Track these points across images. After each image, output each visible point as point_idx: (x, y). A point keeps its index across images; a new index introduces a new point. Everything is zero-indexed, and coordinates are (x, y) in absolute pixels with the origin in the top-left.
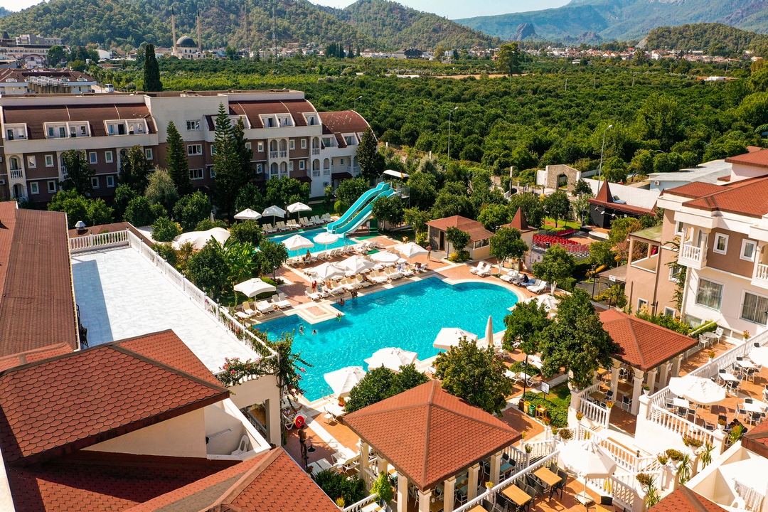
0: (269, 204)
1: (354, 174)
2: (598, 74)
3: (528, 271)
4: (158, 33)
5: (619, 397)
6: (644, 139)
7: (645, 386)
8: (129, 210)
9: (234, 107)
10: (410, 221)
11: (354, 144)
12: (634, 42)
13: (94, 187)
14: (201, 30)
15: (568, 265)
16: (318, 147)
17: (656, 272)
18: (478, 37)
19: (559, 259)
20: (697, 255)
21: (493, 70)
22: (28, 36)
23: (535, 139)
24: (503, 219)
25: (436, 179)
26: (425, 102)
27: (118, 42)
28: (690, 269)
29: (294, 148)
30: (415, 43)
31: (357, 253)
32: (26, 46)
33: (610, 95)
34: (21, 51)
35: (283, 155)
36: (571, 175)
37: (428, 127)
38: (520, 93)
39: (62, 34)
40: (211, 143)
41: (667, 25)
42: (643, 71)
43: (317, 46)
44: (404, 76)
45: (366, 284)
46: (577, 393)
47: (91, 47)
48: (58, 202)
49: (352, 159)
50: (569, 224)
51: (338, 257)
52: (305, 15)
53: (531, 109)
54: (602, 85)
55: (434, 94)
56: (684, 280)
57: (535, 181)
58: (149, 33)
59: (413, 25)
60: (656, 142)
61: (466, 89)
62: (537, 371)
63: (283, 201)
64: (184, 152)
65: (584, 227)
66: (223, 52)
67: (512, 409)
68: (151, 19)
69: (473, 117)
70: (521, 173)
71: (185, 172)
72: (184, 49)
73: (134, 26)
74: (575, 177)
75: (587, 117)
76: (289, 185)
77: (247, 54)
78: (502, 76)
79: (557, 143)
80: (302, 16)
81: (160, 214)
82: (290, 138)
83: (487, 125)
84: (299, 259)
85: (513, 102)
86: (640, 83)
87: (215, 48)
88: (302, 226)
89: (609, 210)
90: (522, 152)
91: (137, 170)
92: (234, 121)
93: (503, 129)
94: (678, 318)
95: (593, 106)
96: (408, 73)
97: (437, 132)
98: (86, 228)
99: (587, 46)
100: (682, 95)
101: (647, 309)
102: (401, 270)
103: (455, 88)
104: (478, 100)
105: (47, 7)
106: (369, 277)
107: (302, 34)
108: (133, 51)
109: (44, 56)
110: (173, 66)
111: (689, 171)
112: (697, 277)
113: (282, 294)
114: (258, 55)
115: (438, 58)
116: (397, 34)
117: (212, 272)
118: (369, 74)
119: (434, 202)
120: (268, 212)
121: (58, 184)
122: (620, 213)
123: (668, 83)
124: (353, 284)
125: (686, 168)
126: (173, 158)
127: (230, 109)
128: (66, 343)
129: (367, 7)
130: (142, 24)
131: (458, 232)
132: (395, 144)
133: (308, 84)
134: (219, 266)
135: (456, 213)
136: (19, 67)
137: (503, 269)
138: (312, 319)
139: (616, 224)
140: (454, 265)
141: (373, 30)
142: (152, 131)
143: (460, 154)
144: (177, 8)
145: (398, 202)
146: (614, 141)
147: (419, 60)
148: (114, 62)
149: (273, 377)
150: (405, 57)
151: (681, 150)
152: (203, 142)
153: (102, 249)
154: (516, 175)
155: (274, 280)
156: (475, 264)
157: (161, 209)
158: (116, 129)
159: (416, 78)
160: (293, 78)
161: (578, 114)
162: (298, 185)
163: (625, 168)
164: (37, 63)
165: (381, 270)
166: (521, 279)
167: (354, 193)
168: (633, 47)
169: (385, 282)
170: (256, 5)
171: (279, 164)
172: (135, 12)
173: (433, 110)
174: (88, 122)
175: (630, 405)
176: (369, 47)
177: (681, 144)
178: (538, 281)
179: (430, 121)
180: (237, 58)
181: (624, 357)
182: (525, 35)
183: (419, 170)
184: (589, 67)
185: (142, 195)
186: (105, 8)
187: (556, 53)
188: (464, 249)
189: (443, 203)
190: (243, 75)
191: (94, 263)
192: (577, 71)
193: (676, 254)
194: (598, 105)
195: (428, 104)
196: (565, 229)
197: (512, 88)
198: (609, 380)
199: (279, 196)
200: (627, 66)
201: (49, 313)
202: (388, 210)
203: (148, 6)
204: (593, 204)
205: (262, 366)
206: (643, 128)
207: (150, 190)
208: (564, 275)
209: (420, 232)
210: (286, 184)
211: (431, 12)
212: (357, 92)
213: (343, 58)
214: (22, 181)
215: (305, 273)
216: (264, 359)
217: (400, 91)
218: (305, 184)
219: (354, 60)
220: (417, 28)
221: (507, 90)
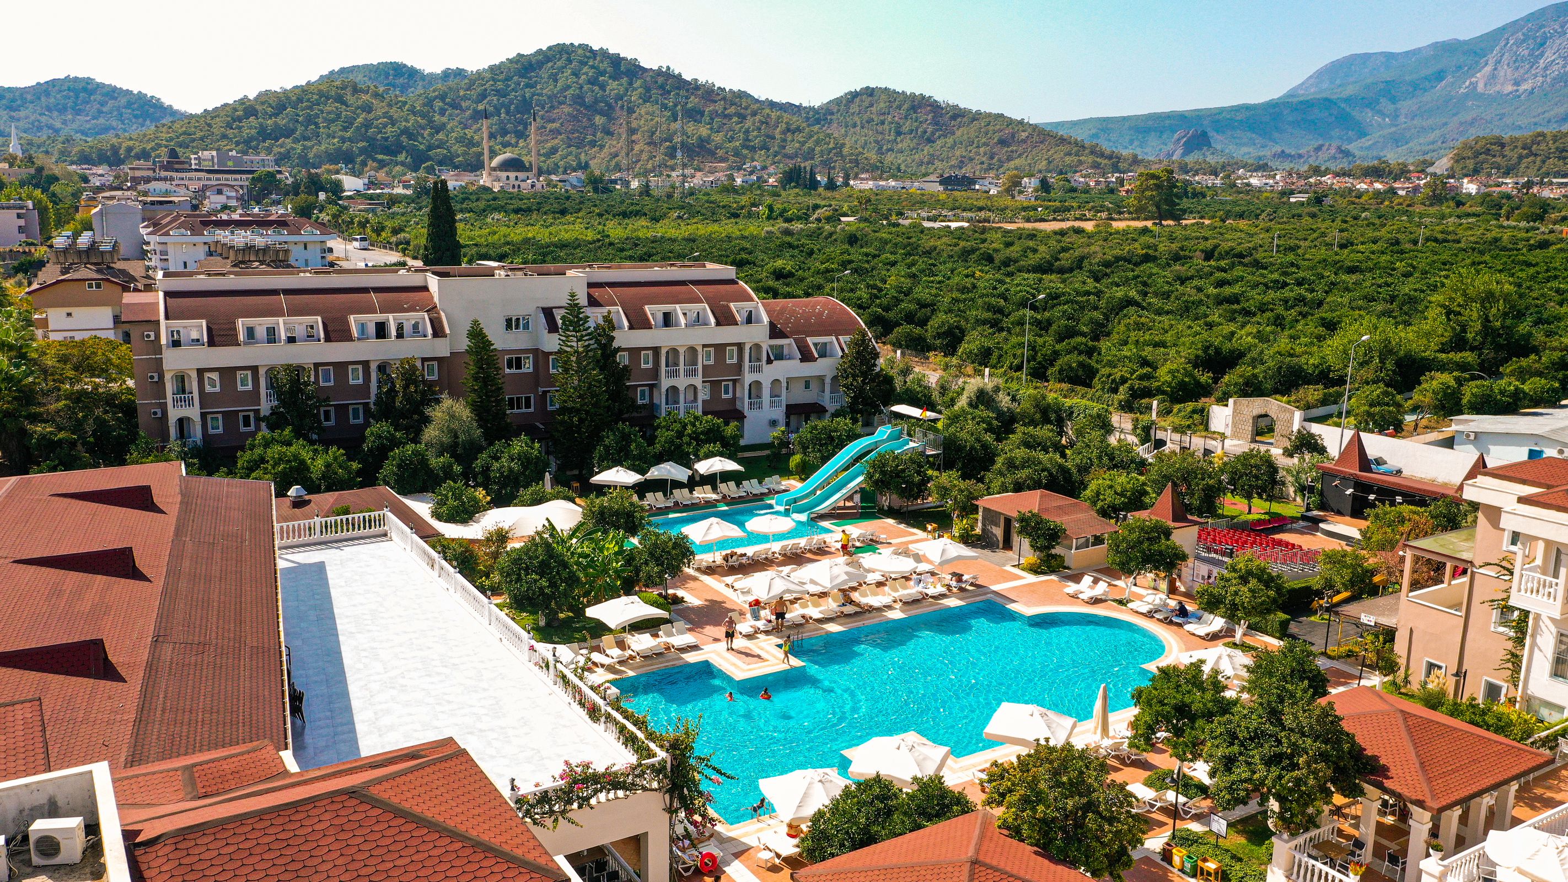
0: (659, 459)
1: (831, 407)
2: (1345, 222)
3: (1188, 595)
4: (455, 148)
5: (1379, 851)
6: (1442, 351)
7: (1434, 842)
8: (389, 468)
9: (596, 293)
10: (943, 497)
11: (831, 356)
12: (1424, 162)
13: (326, 424)
14: (538, 142)
15: (1272, 593)
16: (759, 360)
17: (1463, 613)
18: (1092, 153)
19: (1253, 583)
20: (1552, 590)
21: (1120, 213)
22: (214, 153)
23: (1208, 348)
24: (1136, 501)
25: (997, 419)
26: (978, 274)
27: (380, 161)
28: (1538, 617)
29: (712, 362)
30: (961, 164)
31: (833, 550)
32: (209, 172)
33: (1370, 264)
34: (199, 179)
35: (689, 373)
36: (1281, 416)
37: (984, 322)
38: (1176, 258)
39: (276, 150)
40: (551, 353)
41: (1497, 132)
42: (1443, 217)
43: (764, 168)
44: (937, 225)
45: (849, 609)
46: (1287, 842)
47: (329, 171)
48: (258, 451)
49: (828, 381)
50: (1276, 508)
51: (796, 558)
52: (742, 117)
53: (1200, 290)
54: (1352, 244)
55: (998, 258)
56: (1524, 633)
57: (1205, 424)
58: (438, 147)
59: (959, 133)
60: (1468, 356)
61: (1064, 250)
62: (1203, 790)
63: (688, 454)
64: (498, 369)
65: (1309, 514)
66: (579, 179)
67: (1147, 860)
68: (444, 125)
69: (1077, 302)
70: (1175, 410)
71: (498, 402)
72: (504, 175)
73: (411, 136)
74: (1291, 421)
75: (1320, 304)
76: (700, 427)
77: (627, 184)
78: (1139, 224)
79: (1254, 354)
80: (735, 119)
81: (448, 474)
82: (704, 346)
83: (1107, 318)
84: (717, 557)
85: (1162, 276)
86: (1436, 240)
87: (565, 172)
88: (724, 497)
89: (1363, 487)
90: (1178, 371)
91: (408, 398)
92: (595, 316)
93: (1139, 326)
94: (1512, 701)
95: (1332, 283)
96: (946, 219)
97: (1001, 330)
98: (307, 498)
99: (1323, 168)
100: (1529, 265)
101: (1443, 681)
102: (921, 585)
103: (1042, 248)
104: (1090, 271)
105: (251, 106)
106: (855, 596)
107: (735, 149)
108: (408, 177)
109: (241, 187)
110: (482, 204)
111: (1541, 414)
112: (1554, 630)
113: (680, 624)
114: (647, 186)
115: (1009, 191)
116: (926, 149)
117: (544, 583)
118: (866, 220)
119: (993, 462)
120: (655, 473)
121: (258, 419)
122: (1387, 494)
123: (1496, 240)
124: (821, 608)
125: (1535, 406)
126: (476, 379)
127: (589, 296)
128: (266, 741)
129: (866, 104)
130: (426, 133)
131: (1040, 522)
132: (916, 350)
133: (744, 237)
134: (558, 573)
135: (1037, 485)
136: (195, 207)
137: (1134, 589)
138: (740, 670)
139: (1377, 516)
140: (1031, 578)
141: (877, 142)
142: (438, 332)
143: (1049, 372)
144: (495, 107)
145: (919, 461)
146: (1376, 354)
147: (969, 194)
148: (371, 197)
149: (658, 795)
150: (941, 188)
151: (1522, 375)
152: (536, 352)
153: (336, 541)
154: (1166, 413)
155: (666, 597)
156: (1077, 578)
157: (451, 466)
158: (372, 329)
159: (962, 228)
160: (716, 227)
161: (1301, 300)
162: (719, 427)
163: (1399, 405)
164: (228, 198)
165: (880, 584)
166: (1172, 611)
167: (831, 444)
168: (1423, 171)
169: (889, 607)
170: (645, 101)
171: (682, 388)
172: (414, 114)
173: (995, 288)
174: (319, 319)
175: (1403, 870)
176: (867, 171)
177: (1524, 362)
178: (1208, 617)
179: (988, 310)
180: (607, 190)
181: (1388, 784)
182: (1189, 147)
183: (963, 402)
184: (1326, 208)
185: (416, 441)
186: (358, 108)
187: (1254, 181)
188: (1053, 551)
189: (1011, 465)
190: (616, 221)
191: (320, 568)
192: (1300, 216)
193: (1505, 586)
194: (1344, 282)
195: (985, 277)
196: (1267, 517)
197: (1161, 248)
198: (1356, 817)
199: (681, 445)
200: (1409, 205)
201: (236, 672)
202: (898, 476)
203: (438, 104)
204: (1327, 475)
205: (637, 776)
206: (1440, 331)
207: (431, 433)
208: (1264, 610)
209: (961, 517)
210: (694, 425)
211: (995, 111)
212: (842, 254)
213: (815, 189)
214: (194, 413)
215: (727, 585)
216: (640, 765)
217: (928, 253)
218: (733, 424)
219: (836, 194)
220: (965, 137)
221: (1150, 252)
